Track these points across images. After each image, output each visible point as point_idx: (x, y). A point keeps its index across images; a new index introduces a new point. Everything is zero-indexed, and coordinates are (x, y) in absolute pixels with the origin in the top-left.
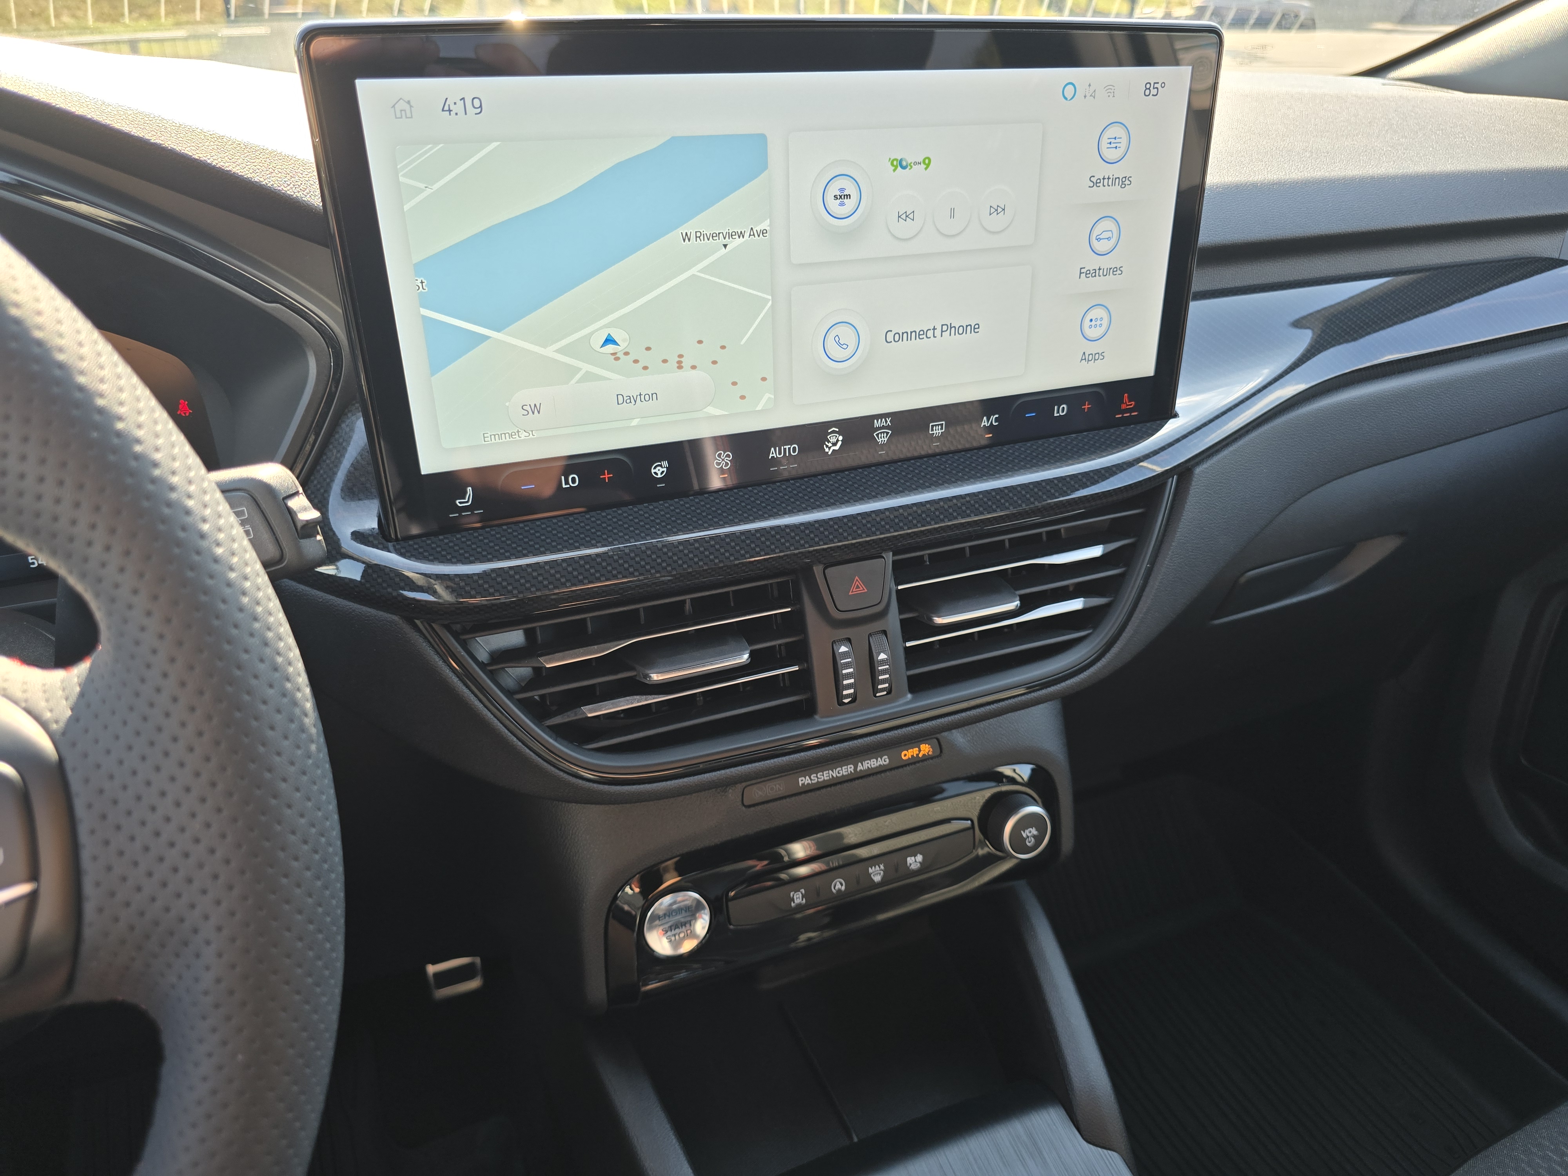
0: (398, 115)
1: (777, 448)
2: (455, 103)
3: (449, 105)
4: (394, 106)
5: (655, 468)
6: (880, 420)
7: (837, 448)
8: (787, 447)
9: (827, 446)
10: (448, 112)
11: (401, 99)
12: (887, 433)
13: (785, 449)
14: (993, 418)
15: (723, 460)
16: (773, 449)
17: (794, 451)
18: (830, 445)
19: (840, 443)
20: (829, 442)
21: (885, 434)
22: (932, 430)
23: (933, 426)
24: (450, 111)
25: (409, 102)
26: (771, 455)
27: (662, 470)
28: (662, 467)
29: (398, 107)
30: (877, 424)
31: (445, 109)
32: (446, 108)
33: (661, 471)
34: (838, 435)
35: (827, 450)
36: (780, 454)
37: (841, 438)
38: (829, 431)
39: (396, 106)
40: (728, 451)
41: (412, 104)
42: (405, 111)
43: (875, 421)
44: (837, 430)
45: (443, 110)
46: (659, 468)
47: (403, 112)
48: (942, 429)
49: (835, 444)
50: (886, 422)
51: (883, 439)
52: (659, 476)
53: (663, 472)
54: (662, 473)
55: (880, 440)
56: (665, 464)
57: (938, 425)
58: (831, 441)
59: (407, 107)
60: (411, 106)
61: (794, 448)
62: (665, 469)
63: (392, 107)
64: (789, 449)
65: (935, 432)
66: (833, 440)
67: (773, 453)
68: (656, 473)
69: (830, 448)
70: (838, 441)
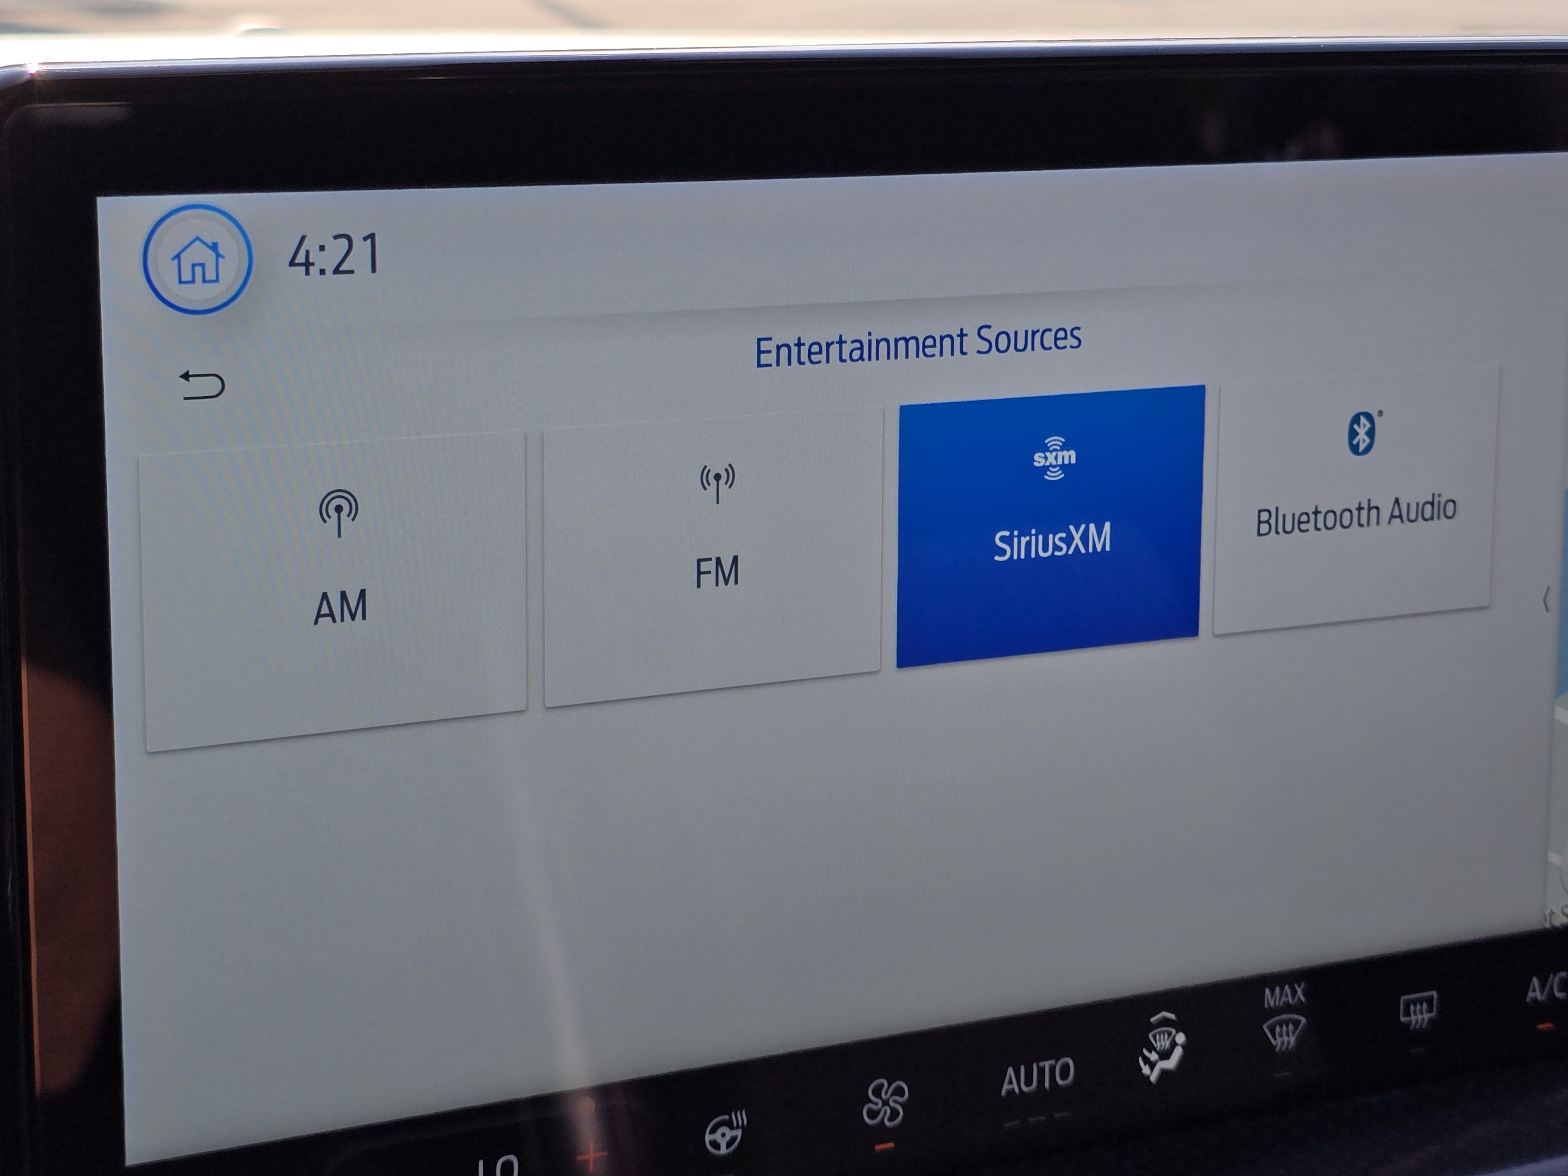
0: (187, 276)
1: (1022, 1069)
2: (322, 248)
3: (307, 252)
4: (178, 257)
5: (713, 1131)
6: (1277, 990)
7: (1171, 1064)
8: (1047, 1064)
9: (1147, 1061)
10: (303, 268)
11: (198, 239)
12: (1296, 1023)
13: (1041, 1071)
14: (1555, 980)
15: (886, 1103)
16: (1011, 1071)
17: (1065, 1074)
18: (1153, 1056)
19: (1178, 1052)
20: (1151, 1048)
21: (1291, 1027)
22: (1407, 1014)
23: (1407, 1004)
24: (307, 264)
25: (214, 247)
26: (1006, 1087)
27: (729, 1134)
28: (731, 1127)
29: (187, 260)
30: (1271, 999)
31: (297, 261)
32: (301, 258)
33: (727, 1138)
34: (1174, 1031)
35: (1146, 1070)
36: (1028, 1083)
37: (1181, 1038)
38: (1153, 1020)
39: (182, 256)
40: (900, 1080)
41: (221, 251)
42: (203, 265)
43: (1267, 991)
44: (1172, 1016)
45: (292, 263)
46: (724, 1129)
47: (198, 270)
48: (1430, 1010)
49: (1165, 1055)
50: (1294, 992)
51: (1286, 1038)
52: (723, 1151)
53: (733, 1140)
54: (729, 1145)
55: (1279, 1040)
56: (741, 1118)
57: (1421, 1001)
58: (1157, 1045)
59: (208, 257)
60: (218, 256)
61: (1065, 1068)
62: (739, 1133)
63: (174, 259)
64: (1052, 1069)
65: (1413, 1018)
66: (1162, 1043)
67: (1011, 1082)
68: (716, 1145)
69: (1152, 1066)
70: (1174, 1044)
